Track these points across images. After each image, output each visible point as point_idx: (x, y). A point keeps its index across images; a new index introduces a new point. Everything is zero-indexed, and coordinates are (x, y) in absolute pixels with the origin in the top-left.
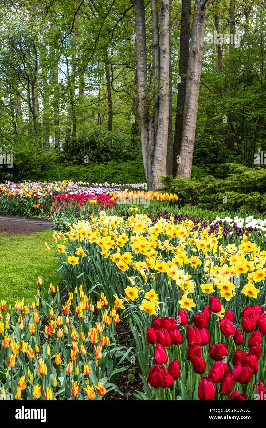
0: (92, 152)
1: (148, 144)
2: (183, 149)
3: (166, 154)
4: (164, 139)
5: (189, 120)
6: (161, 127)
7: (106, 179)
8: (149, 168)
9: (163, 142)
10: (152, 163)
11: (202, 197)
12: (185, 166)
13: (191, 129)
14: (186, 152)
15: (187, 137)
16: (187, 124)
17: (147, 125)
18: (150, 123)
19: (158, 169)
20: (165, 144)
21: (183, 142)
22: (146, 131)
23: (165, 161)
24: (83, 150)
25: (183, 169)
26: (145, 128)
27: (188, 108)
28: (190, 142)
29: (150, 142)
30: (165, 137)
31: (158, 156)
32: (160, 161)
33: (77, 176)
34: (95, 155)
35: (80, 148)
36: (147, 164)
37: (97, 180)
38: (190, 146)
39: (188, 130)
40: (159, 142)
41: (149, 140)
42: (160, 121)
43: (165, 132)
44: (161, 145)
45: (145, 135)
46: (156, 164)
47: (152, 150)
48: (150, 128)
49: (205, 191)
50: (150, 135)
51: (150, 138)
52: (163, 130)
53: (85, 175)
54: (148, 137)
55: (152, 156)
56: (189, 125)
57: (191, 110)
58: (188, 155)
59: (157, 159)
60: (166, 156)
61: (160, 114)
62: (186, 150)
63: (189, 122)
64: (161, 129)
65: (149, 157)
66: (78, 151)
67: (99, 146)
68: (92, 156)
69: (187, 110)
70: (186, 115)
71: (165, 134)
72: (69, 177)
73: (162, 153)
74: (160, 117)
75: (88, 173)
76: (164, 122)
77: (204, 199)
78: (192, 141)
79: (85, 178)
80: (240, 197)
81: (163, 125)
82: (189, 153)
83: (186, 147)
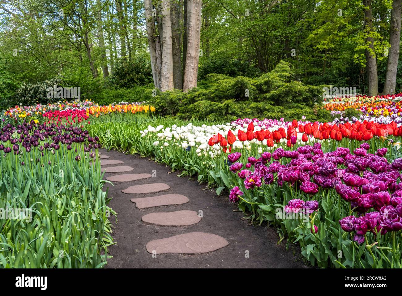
0: (136, 76)
1: (156, 63)
2: (187, 66)
3: (171, 71)
4: (169, 57)
5: (190, 38)
6: (165, 46)
7: (146, 99)
8: (158, 84)
9: (168, 60)
10: (160, 80)
11: (183, 108)
12: (190, 81)
13: (194, 46)
14: (190, 67)
15: (190, 53)
16: (189, 42)
17: (154, 45)
18: (157, 43)
19: (165, 84)
20: (170, 62)
21: (187, 59)
22: (154, 51)
23: (172, 77)
24: (129, 75)
25: (188, 83)
26: (153, 48)
27: (189, 27)
28: (193, 58)
29: (158, 61)
30: (169, 55)
31: (165, 73)
32: (167, 77)
33: (122, 97)
34: (139, 79)
35: (126, 74)
36: (156, 81)
37: (138, 99)
38: (193, 62)
39: (190, 47)
40: (165, 60)
41: (156, 58)
42: (164, 41)
43: (169, 50)
44: (167, 62)
45: (153, 55)
46: (163, 80)
47: (159, 68)
48: (157, 47)
49: (185, 102)
50: (157, 54)
51: (157, 57)
52: (167, 49)
53: (129, 96)
54: (156, 57)
55: (160, 74)
56: (191, 43)
57: (192, 29)
58: (192, 70)
59: (164, 76)
60: (172, 73)
61: (163, 34)
62: (190, 66)
63: (191, 40)
64: (165, 48)
65: (157, 74)
66: (125, 76)
67: (143, 70)
68: (137, 80)
69: (189, 29)
70: (188, 33)
71: (169, 52)
72: (115, 98)
73: (168, 70)
74: (164, 36)
75: (131, 94)
76: (167, 41)
77: (185, 109)
78: (195, 58)
79: (128, 99)
80: (211, 105)
81: (166, 44)
82: (193, 68)
83: (190, 63)
